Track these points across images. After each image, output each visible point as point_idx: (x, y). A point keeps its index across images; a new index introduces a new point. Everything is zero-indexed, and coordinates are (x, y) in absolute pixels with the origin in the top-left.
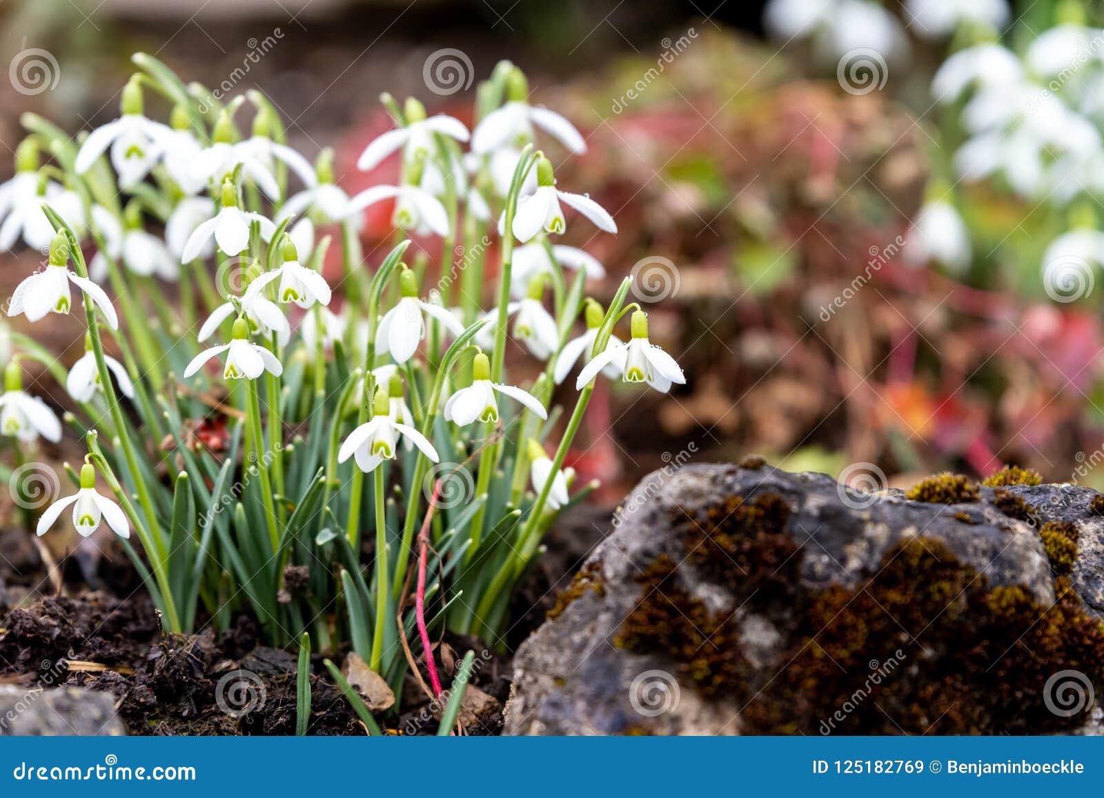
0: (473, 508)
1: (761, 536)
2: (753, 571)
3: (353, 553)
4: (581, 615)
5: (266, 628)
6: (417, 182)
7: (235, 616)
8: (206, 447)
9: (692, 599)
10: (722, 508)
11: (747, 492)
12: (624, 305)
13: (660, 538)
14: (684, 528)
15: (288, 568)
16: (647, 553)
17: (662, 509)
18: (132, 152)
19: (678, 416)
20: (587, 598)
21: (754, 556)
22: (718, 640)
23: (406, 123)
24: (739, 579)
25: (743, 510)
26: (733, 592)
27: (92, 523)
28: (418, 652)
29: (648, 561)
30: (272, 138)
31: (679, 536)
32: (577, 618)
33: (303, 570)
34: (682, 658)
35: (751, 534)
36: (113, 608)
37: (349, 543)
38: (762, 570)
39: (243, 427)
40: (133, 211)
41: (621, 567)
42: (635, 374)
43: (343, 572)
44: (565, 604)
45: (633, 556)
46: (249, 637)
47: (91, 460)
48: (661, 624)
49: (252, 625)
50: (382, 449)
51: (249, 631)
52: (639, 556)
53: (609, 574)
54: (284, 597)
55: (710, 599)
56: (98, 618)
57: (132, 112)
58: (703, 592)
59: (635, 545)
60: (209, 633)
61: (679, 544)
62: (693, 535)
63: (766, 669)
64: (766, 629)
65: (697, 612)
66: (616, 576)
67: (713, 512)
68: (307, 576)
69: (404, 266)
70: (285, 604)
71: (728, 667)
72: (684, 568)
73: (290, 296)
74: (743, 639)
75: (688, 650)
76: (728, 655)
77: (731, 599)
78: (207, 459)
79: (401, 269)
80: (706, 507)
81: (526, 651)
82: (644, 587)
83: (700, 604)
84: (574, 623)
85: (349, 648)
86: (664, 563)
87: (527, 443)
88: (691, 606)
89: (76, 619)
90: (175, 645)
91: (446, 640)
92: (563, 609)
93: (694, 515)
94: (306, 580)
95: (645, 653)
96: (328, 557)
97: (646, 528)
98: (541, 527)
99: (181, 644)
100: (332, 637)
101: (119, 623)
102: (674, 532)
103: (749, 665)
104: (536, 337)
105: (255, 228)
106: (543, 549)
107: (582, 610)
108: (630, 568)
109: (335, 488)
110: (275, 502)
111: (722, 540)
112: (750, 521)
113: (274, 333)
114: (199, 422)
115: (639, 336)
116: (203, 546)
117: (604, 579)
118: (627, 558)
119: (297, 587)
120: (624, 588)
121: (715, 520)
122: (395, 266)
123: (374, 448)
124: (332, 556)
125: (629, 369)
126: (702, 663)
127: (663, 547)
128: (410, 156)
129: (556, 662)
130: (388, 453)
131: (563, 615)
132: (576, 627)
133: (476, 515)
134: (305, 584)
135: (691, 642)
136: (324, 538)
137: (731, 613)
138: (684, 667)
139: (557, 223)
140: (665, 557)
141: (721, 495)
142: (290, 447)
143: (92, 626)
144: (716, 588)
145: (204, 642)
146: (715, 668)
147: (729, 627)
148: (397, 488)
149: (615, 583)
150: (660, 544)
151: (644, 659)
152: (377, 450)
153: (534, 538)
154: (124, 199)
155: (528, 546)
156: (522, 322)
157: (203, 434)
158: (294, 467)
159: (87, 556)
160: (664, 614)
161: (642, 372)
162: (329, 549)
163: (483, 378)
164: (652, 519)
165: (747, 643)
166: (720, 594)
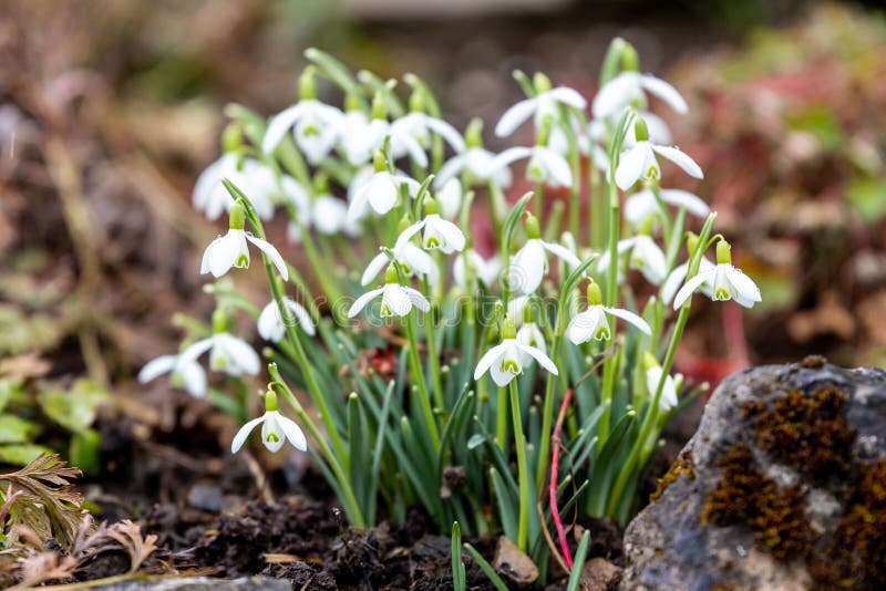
0: (600, 411)
1: (819, 422)
2: (813, 453)
3: (502, 456)
4: (676, 496)
5: (436, 520)
6: (546, 143)
7: (409, 509)
8: (378, 372)
9: (766, 477)
10: (788, 401)
11: (808, 387)
12: (710, 237)
13: (736, 429)
14: (756, 419)
15: (447, 469)
16: (725, 442)
17: (737, 405)
18: (311, 131)
19: (802, 327)
20: (680, 482)
21: (813, 440)
22: (786, 512)
23: (536, 93)
24: (802, 461)
25: (804, 401)
26: (799, 471)
27: (276, 440)
28: (555, 535)
29: (726, 448)
30: (427, 112)
31: (753, 426)
32: (672, 499)
33: (458, 470)
34: (757, 528)
35: (811, 423)
36: (309, 509)
37: (498, 447)
38: (820, 451)
39: (408, 355)
40: (321, 180)
41: (705, 454)
42: (721, 293)
43: (493, 470)
44: (664, 488)
45: (714, 445)
46: (419, 528)
47: (274, 388)
48: (739, 500)
49: (422, 518)
50: (511, 366)
51: (420, 523)
52: (719, 445)
53: (696, 461)
54: (445, 493)
55: (780, 477)
56: (293, 518)
57: (309, 98)
58: (774, 472)
59: (715, 436)
60: (384, 526)
61: (753, 433)
62: (761, 425)
63: (828, 533)
64: (828, 500)
65: (769, 488)
66: (701, 462)
67: (779, 405)
68: (463, 474)
69: (529, 213)
70: (448, 499)
71: (794, 534)
72: (758, 453)
73: (433, 244)
74: (808, 510)
75: (761, 521)
76: (795, 523)
77: (797, 476)
78: (378, 382)
79: (525, 216)
80: (774, 401)
81: (633, 528)
82: (724, 470)
83: (772, 482)
84: (670, 503)
85: (502, 533)
86: (740, 449)
87: (643, 355)
88: (764, 484)
89: (274, 520)
90: (354, 537)
91: (579, 522)
92: (662, 493)
93: (764, 409)
94: (462, 478)
95: (727, 525)
96: (480, 458)
97: (724, 421)
98: (659, 425)
99: (359, 536)
100: (489, 525)
101: (312, 520)
102: (748, 423)
103: (813, 532)
104: (649, 267)
105: (404, 189)
106: (662, 443)
107: (676, 492)
108: (713, 455)
109: (486, 400)
110: (436, 416)
111: (787, 427)
112: (810, 411)
113: (425, 275)
114: (371, 351)
115: (724, 262)
116: (378, 453)
117: (694, 466)
118: (708, 447)
119: (457, 485)
120: (708, 472)
121: (782, 412)
122: (522, 213)
123: (505, 366)
124: (485, 457)
125: (717, 289)
126: (773, 531)
127: (739, 437)
128: (539, 122)
129: (656, 537)
130: (516, 369)
131: (662, 498)
132: (671, 506)
133: (603, 417)
134: (462, 482)
135: (763, 514)
136: (475, 443)
137: (797, 489)
138: (759, 535)
139: (653, 172)
140: (741, 444)
141: (786, 391)
142: (446, 369)
143: (287, 524)
144: (785, 468)
145: (381, 533)
146: (784, 535)
147: (796, 499)
148: (537, 398)
149: (701, 467)
150: (736, 434)
151: (726, 531)
152: (507, 368)
153: (653, 434)
154: (312, 171)
155: (649, 441)
156: (637, 254)
157: (376, 361)
158: (450, 385)
159: (293, 467)
160: (741, 492)
161: (728, 291)
162: (481, 451)
163: (596, 304)
164: (728, 414)
165: (812, 514)
166: (788, 473)
